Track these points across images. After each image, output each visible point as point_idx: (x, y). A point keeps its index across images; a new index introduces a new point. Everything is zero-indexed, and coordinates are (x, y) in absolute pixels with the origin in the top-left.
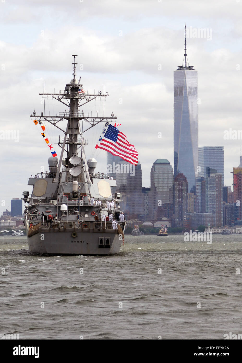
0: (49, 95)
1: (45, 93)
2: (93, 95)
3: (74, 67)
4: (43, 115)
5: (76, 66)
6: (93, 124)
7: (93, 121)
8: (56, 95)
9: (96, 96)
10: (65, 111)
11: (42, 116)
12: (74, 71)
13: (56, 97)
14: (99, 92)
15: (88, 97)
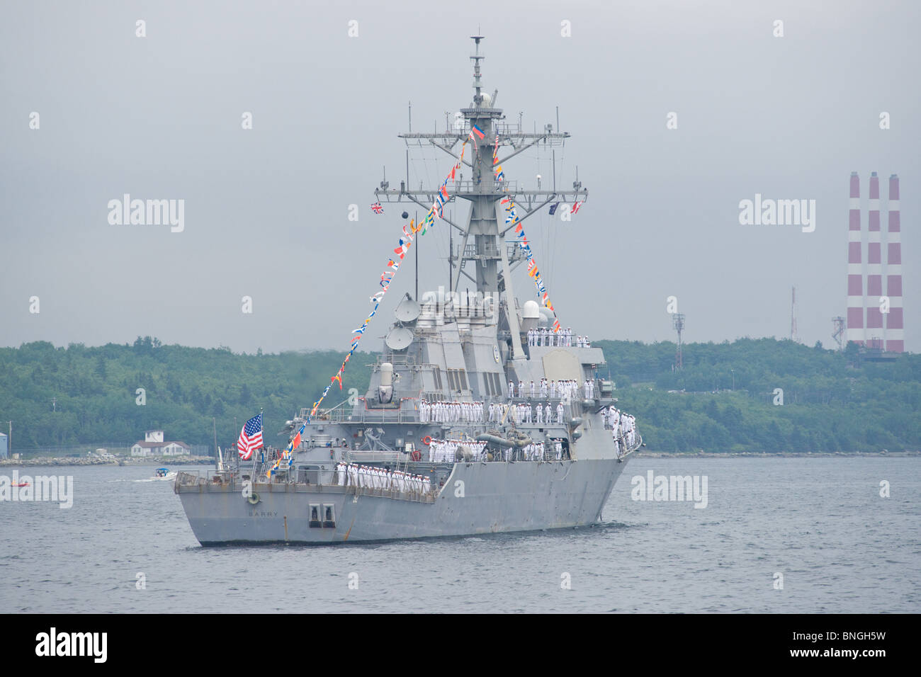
0: (422, 136)
1: (414, 132)
2: (532, 136)
3: (477, 67)
4: (406, 190)
5: (480, 65)
6: (530, 209)
7: (530, 202)
8: (440, 136)
9: (537, 136)
10: (461, 177)
11: (403, 192)
12: (478, 77)
13: (439, 141)
14: (547, 126)
15: (518, 141)
